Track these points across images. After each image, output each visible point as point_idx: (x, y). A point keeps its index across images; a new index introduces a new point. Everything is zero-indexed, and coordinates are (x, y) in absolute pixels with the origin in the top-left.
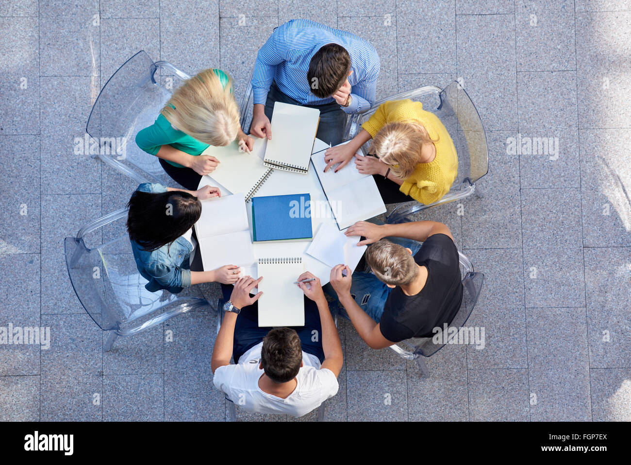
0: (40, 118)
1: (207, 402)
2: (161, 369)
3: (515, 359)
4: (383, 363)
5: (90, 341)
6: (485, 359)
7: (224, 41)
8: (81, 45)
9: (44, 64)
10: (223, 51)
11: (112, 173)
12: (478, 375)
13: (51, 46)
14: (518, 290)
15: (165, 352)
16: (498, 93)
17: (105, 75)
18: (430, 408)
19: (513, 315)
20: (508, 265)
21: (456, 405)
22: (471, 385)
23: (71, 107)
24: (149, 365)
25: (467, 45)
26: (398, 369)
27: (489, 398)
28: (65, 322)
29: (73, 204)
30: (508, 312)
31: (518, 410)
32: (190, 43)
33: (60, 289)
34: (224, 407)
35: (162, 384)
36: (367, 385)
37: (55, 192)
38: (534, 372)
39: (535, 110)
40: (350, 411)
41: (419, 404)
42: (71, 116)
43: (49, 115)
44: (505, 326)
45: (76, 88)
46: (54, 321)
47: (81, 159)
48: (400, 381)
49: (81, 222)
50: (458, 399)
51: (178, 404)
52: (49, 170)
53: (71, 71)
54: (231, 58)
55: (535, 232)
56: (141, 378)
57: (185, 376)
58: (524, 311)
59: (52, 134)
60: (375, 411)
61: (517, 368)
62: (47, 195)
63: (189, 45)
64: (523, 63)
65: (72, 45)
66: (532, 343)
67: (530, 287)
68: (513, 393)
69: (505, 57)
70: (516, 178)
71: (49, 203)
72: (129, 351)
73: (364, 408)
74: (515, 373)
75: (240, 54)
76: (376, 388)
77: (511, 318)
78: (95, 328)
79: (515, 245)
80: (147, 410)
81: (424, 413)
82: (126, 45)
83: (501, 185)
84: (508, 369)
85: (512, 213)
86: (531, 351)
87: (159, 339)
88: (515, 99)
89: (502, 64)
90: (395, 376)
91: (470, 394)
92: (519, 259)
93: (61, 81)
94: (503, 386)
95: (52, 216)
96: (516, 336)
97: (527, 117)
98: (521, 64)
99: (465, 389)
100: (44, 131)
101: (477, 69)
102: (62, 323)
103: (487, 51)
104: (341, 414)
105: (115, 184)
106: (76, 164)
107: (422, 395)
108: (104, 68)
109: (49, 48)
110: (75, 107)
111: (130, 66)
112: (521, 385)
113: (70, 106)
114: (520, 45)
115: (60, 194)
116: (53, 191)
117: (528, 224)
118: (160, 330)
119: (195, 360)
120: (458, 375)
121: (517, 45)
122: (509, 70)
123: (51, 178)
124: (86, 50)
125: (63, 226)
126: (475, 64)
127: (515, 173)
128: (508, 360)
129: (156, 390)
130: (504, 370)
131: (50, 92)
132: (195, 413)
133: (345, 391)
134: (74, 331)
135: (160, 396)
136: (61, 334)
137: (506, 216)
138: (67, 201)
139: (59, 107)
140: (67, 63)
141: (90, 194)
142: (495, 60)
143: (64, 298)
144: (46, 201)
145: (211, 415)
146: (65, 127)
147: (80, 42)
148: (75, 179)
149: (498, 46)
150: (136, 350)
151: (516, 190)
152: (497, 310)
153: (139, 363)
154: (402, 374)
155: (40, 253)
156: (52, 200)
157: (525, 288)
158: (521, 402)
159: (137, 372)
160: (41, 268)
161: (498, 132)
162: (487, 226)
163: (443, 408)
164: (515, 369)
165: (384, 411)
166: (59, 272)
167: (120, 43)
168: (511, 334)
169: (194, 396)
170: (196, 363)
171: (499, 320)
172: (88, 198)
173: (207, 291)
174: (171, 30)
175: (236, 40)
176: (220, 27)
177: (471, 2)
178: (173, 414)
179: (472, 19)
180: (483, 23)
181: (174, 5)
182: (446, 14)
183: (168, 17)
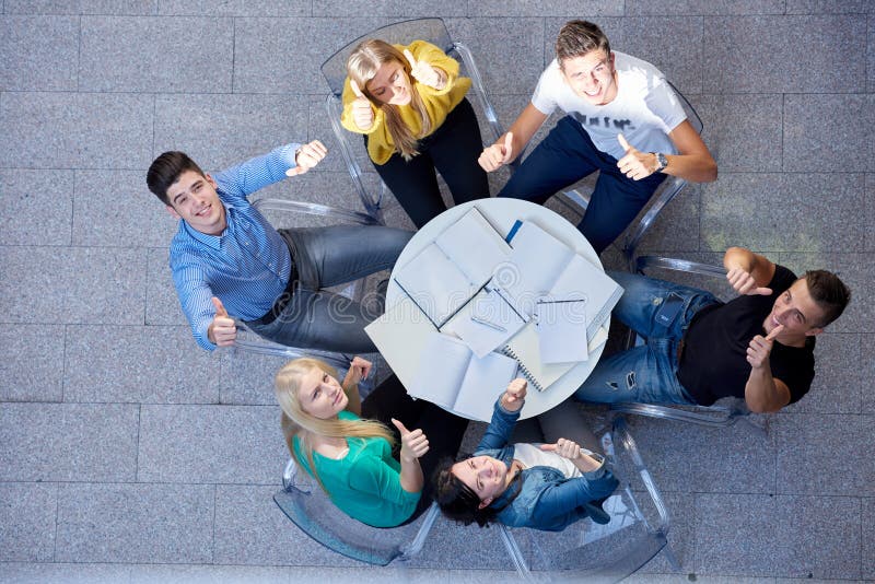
3: (692, 32)
7: (252, 399)
10: (264, 401)
12: (711, 80)
18: (751, 144)
19: (632, 33)
21: (750, 110)
22: (723, 90)
25: (273, 81)
27: (741, 67)
31: (758, 30)
38: (709, 9)
41: (746, 158)
50: (741, 108)
51: (735, 475)
56: (700, 524)
58: (628, 18)
61: (704, 30)
63: (255, 447)
66: (671, 9)
68: (735, 36)
69: (291, 32)
73: (749, 230)
79: (541, 27)
80: (743, 517)
81: (758, 153)
84: (704, 42)
85: (498, 30)
86: (681, 10)
88: (348, 20)
89: (301, 36)
91: (735, 92)
94: (725, 48)
96: (661, 30)
98: (302, 11)
99: (728, 98)
103: (282, 55)
105: (438, 551)
112: (725, 26)
119: (678, 451)
121: (276, 15)
122: (309, 27)
126: (299, 70)
128: (693, 41)
129: (716, 505)
130: (706, 47)
135: (724, 499)
137: (502, 36)
142: (295, 45)
151: (468, 23)
158: (748, 26)
159: (691, 529)
162: (514, 62)
163: (753, 128)
164: (704, 33)
167: (247, 538)
169: (727, 453)
170: (682, 450)
174: (233, 469)
175: (251, 383)
176: (232, 404)
177: (216, 73)
178: (748, 482)
179: (238, 73)
180: (245, 60)
181: (199, 464)
182: (229, 105)
183: (215, 474)
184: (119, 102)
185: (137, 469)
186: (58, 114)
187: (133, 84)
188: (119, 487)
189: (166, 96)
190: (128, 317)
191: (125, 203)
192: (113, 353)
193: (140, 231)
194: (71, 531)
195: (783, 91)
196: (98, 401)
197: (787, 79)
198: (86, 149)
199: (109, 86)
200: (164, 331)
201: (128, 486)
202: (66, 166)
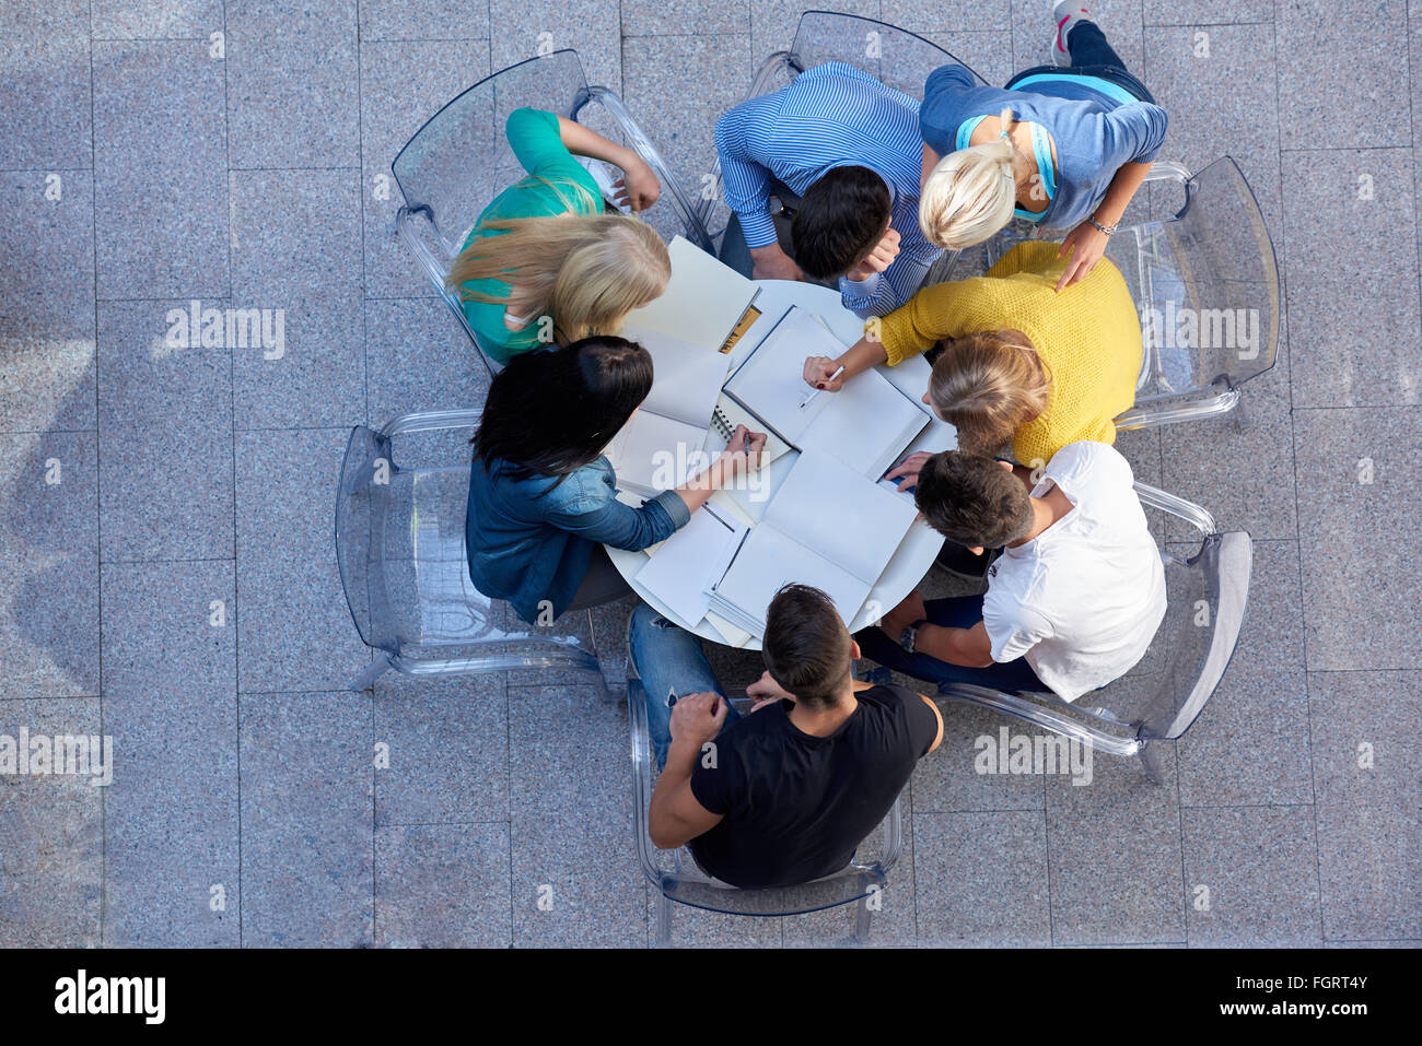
0: (230, 261)
1: (606, 885)
2: (504, 812)
3: (1285, 786)
4: (993, 795)
5: (348, 750)
6: (1219, 785)
7: (633, 90)
8: (319, 99)
9: (236, 143)
11: (390, 380)
12: (1204, 820)
13: (252, 103)
14: (1289, 633)
15: (512, 775)
16: (1238, 199)
17: (372, 167)
18: (1099, 893)
19: (1279, 686)
20: (1266, 578)
23: (298, 237)
24: (476, 804)
25: (1169, 93)
26: (1026, 808)
27: (1230, 871)
28: (290, 710)
29: (305, 451)
30: (1267, 681)
31: (1294, 897)
32: (556, 93)
33: (278, 638)
34: (643, 895)
35: (506, 845)
36: (957, 843)
37: (266, 423)
38: (1327, 812)
39: (1323, 235)
40: (922, 902)
41: (1075, 885)
42: (299, 257)
43: (249, 255)
44: (1261, 710)
45: (308, 194)
46: (268, 709)
47: (321, 350)
48: (1032, 834)
49: (323, 488)
50: (1160, 873)
52: (251, 375)
53: (297, 158)
54: (648, 125)
55: (1324, 504)
56: (460, 833)
57: (558, 826)
58: (1304, 679)
59: (258, 296)
60: (978, 901)
61: (1290, 805)
62: (247, 432)
63: (554, 99)
64: (1293, 133)
65: (299, 101)
66: (1323, 749)
67: (1316, 626)
68: (1282, 858)
69: (1253, 118)
70: (1282, 385)
71: (252, 450)
72: (432, 771)
73: (953, 894)
74: (1287, 816)
75: (669, 118)
76: (979, 849)
77: (1274, 694)
78: (357, 722)
79: (1282, 534)
81: (1085, 904)
82: (416, 100)
83: (1248, 400)
84: (1270, 807)
85: (1273, 463)
86: (1322, 766)
87: (499, 746)
88: (1277, 211)
89: (1247, 134)
90: (1019, 825)
91: (1186, 862)
92: (1290, 563)
93: (276, 180)
94: (1260, 843)
95: (258, 477)
96: (1287, 734)
97: (1304, 249)
98: (1289, 134)
99: (1175, 851)
100: (240, 289)
101: (1193, 146)
102: (284, 712)
103: (1213, 105)
104: (903, 907)
105: (396, 406)
106: (309, 362)
107: (1081, 865)
108: (369, 150)
109: (248, 109)
110: (307, 238)
111: (425, 144)
112: (1299, 841)
113: (296, 234)
114: (1286, 92)
115: (277, 429)
116: (259, 421)
117: (1309, 486)
118: (500, 726)
119: (579, 792)
120: (1160, 820)
121: (1281, 91)
122: (1262, 147)
123: (255, 393)
124: (329, 111)
125: (283, 500)
126: (1188, 135)
127: (1279, 373)
128: (1271, 788)
130: (1262, 810)
131: (250, 205)
132: (579, 908)
133: (910, 857)
134: (311, 730)
135: (503, 871)
136: (283, 736)
137: (1262, 468)
138: (291, 442)
139: (271, 237)
140: (287, 140)
141: (343, 427)
142: (1231, 125)
143: (288, 657)
144: (246, 443)
145: (616, 912)
146: (284, 280)
147: (314, 93)
148: (308, 395)
149: (1238, 95)
150: (449, 771)
151: (1282, 411)
152: (1244, 677)
153: (455, 799)
154: (1035, 819)
155: (235, 558)
156: (258, 441)
157: (1305, 628)
158: (1301, 880)
159: (451, 818)
160: (237, 591)
161: (1240, 285)
163: (1127, 894)
164: (1285, 806)
165: (996, 901)
166: (275, 600)
167: (403, 95)
168: (1276, 729)
170: (580, 799)
171: (1249, 699)
172: (338, 437)
173: (602, 639)
175: (658, 87)
176: (623, 58)
179: (1178, 35)
182: (1122, 24)
183: (507, 36)
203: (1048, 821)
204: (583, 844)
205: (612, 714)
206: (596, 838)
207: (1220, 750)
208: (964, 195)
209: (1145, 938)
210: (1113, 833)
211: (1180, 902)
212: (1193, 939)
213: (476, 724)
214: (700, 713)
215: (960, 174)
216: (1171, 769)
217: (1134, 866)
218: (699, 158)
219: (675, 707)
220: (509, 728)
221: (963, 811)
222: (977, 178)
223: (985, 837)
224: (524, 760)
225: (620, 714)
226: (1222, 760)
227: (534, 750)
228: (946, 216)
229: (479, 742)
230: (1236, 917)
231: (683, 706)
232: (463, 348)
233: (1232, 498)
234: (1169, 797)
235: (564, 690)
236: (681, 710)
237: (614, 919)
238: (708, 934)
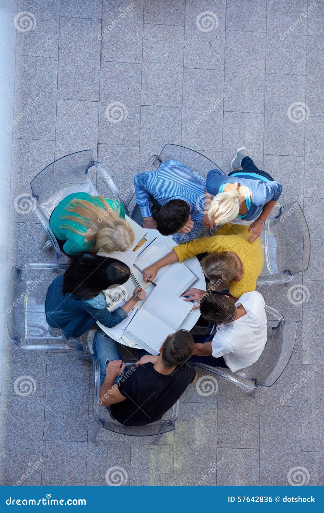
1: (75, 419)
2: (44, 393)
3: (293, 400)
6: (273, 399)
12: (267, 410)
14: (298, 351)
15: (47, 381)
18: (233, 431)
19: (293, 368)
21: (251, 431)
22: (262, 416)
26: (211, 402)
27: (274, 427)
30: (290, 366)
31: (294, 436)
34: (87, 423)
35: (44, 404)
38: (306, 410)
41: (225, 428)
44: (287, 376)
48: (213, 411)
50: (252, 426)
51: (54, 419)
55: (311, 311)
57: (61, 399)
58: (301, 366)
66: (306, 389)
67: (306, 350)
68: (291, 424)
69: (296, 186)
73: (187, 429)
74: (293, 410)
75: (111, 171)
76: (196, 415)
77: (292, 371)
79: (297, 320)
80: (32, 422)
81: (228, 435)
82: (30, 158)
84: (288, 407)
86: (305, 395)
87: (43, 371)
89: (294, 191)
90: (209, 408)
91: (261, 423)
92: (299, 329)
94: (284, 419)
96: (295, 384)
99: (258, 419)
103: (284, 181)
107: (228, 422)
112: (296, 418)
114: (307, 178)
117: (307, 305)
118: (44, 365)
119: (68, 388)
120: (254, 409)
121: (305, 178)
122: (298, 196)
128: (289, 401)
129: (39, 408)
130: (285, 408)
132: (66, 426)
135: (42, 412)
142: (289, 188)
149: (292, 178)
151: (300, 280)
154: (214, 406)
157: (302, 350)
158: (296, 431)
162: (279, 305)
163: (242, 432)
164: (293, 407)
168: (292, 382)
169: (66, 414)
170: (68, 390)
174: (63, 149)
175: (109, 160)
176: (98, 150)
177: (274, 146)
178: (50, 426)
179: (274, 158)
180: (282, 162)
181: (66, 132)
182: (257, 153)
183: (61, 140)
184: (260, 95)
185: (65, 100)
186: (254, 63)
187: (269, 102)
188: (55, 90)
189: (262, 119)
190: (145, 97)
191: (206, 96)
192: (126, 88)
193: (191, 104)
194: (32, 64)
195: (261, 449)
196: (101, 80)
197: (268, 451)
198: (235, 76)
199: (268, 89)
200: (137, 115)
201: (55, 94)
202: (226, 66)
203: (218, 407)
204: (69, 405)
205: (81, 363)
206: (73, 404)
207: (274, 388)
208: (222, 209)
209: (246, 447)
210: (239, 412)
211: (258, 436)
212: (261, 448)
213: (36, 364)
214: (117, 367)
215: (221, 202)
216: (258, 393)
217: (244, 423)
218: (120, 184)
219: (109, 365)
220: (47, 365)
221: (192, 402)
222: (226, 204)
223: (198, 411)
224: (51, 377)
225: (83, 363)
226: (274, 391)
227: (54, 374)
228: (216, 215)
229: (37, 370)
230: (275, 442)
231: (112, 364)
232: (40, 240)
233: (282, 307)
234: (257, 402)
235: (66, 354)
236: (111, 366)
237: (77, 430)
238: (107, 437)
